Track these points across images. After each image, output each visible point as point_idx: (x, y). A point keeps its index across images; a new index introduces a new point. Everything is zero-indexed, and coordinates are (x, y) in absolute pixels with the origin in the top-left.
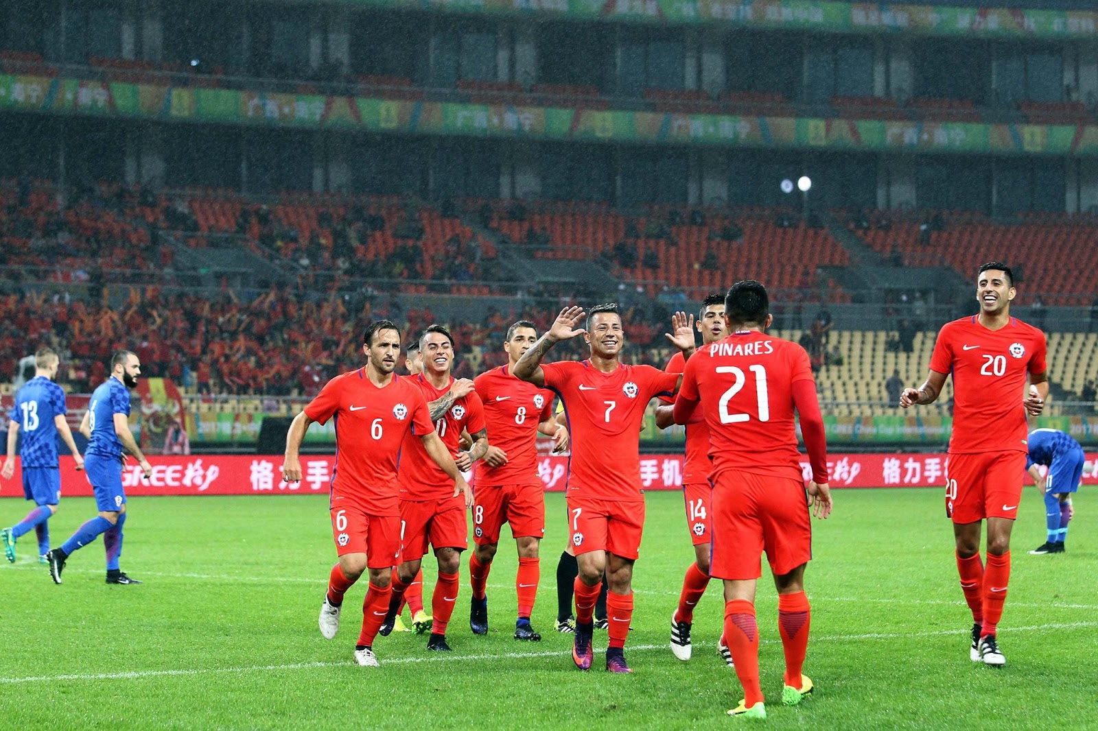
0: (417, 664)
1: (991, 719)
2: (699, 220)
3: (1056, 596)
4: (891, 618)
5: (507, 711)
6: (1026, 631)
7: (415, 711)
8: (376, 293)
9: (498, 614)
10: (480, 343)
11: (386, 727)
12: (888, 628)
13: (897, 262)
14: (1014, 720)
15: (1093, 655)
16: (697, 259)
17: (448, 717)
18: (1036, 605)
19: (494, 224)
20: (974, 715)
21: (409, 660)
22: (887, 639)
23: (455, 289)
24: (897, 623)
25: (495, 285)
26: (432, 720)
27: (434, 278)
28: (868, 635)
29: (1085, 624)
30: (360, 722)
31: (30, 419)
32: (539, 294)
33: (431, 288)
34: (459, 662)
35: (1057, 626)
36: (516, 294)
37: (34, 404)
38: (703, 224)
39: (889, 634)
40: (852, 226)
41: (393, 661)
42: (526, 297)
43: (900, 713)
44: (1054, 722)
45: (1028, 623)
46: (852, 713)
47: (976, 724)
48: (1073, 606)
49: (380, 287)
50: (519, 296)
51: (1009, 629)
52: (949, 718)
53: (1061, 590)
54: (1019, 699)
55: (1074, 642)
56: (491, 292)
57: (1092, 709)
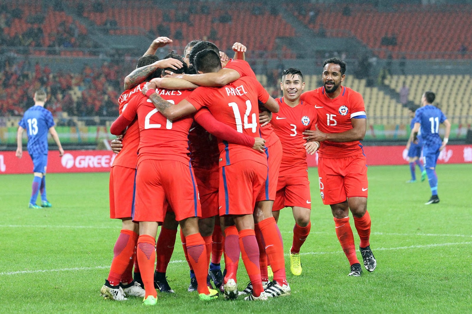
0: (43, 273)
1: (381, 301)
2: (206, 11)
3: (418, 229)
4: (322, 243)
5: (96, 300)
6: (401, 250)
7: (42, 301)
8: (16, 55)
9: (90, 244)
10: (78, 85)
11: (25, 311)
12: (320, 248)
13: (323, 35)
14: (394, 302)
15: (440, 264)
16: (205, 34)
17: (62, 304)
18: (406, 234)
19: (85, 15)
20: (371, 299)
21: (38, 271)
22: (319, 255)
23: (63, 53)
24: (325, 246)
25: (86, 51)
26: (52, 306)
27: (50, 46)
28: (308, 253)
29: (435, 245)
30: (9, 308)
31: (33, 128)
32: (112, 56)
33: (49, 53)
34: (68, 272)
35: (419, 247)
36: (98, 55)
37: (35, 121)
38: (208, 14)
39: (320, 252)
40: (296, 13)
41: (29, 272)
42: (105, 57)
43: (328, 298)
44: (418, 302)
45: (402, 245)
46: (299, 298)
47: (372, 304)
48: (428, 235)
49: (18, 52)
50: (101, 56)
51: (391, 249)
52: (356, 300)
53: (421, 226)
54: (397, 289)
55: (429, 256)
56: (84, 54)
57: (440, 295)
